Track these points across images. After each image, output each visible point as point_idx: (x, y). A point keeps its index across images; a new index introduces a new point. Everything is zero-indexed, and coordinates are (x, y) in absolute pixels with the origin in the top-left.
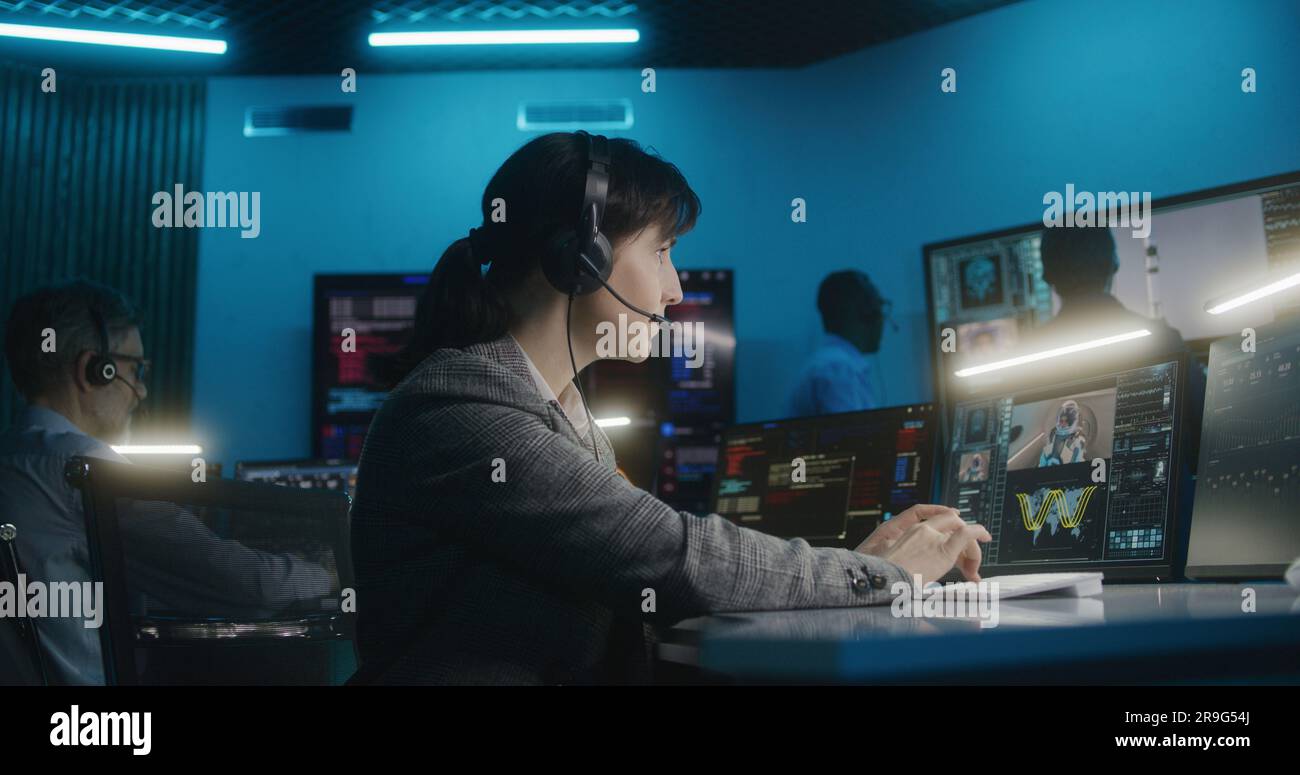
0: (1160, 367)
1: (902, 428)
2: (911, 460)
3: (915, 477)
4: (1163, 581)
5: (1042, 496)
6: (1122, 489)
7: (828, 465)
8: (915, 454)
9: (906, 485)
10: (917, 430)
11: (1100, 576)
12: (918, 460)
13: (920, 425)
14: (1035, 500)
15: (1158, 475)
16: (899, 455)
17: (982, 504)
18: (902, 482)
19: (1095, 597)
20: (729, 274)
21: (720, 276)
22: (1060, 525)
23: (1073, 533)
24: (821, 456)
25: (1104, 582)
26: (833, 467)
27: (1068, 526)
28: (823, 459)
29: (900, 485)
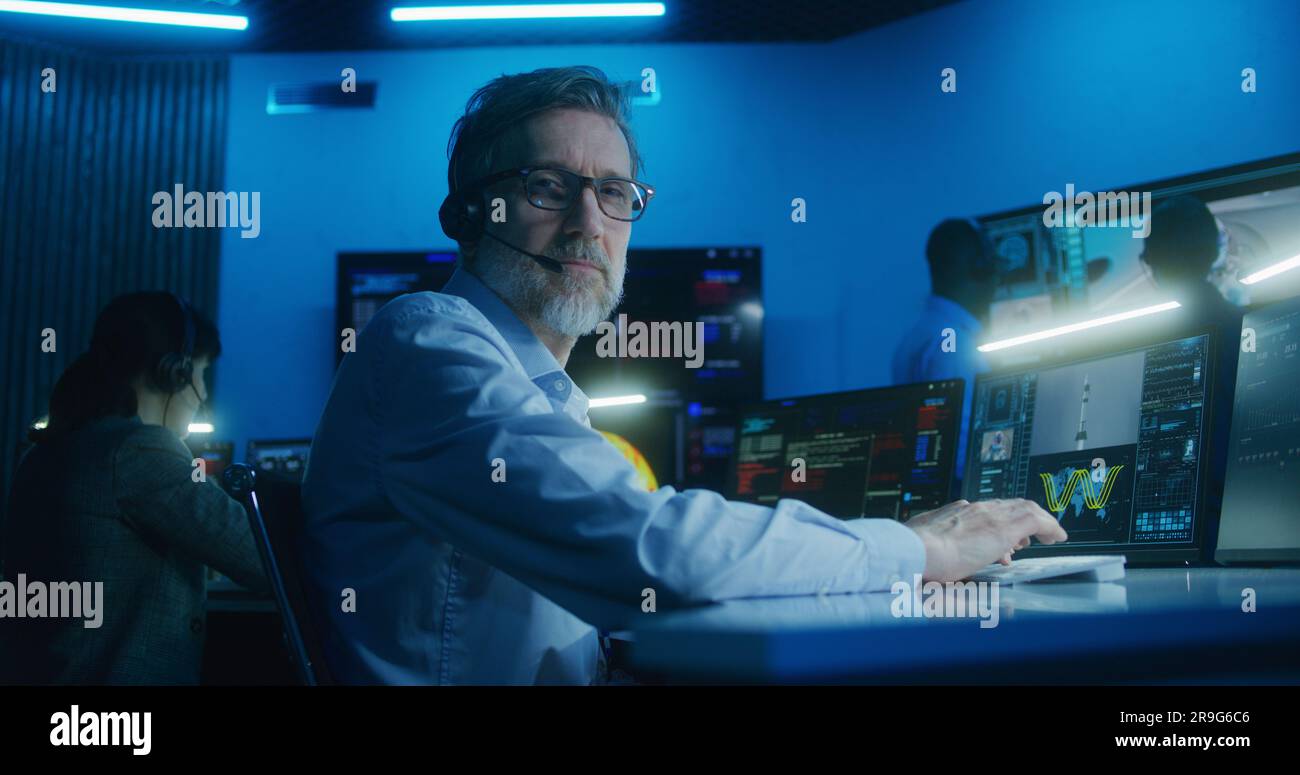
0: (1190, 341)
1: (924, 406)
2: (932, 438)
3: (936, 456)
4: (1193, 565)
5: (1067, 476)
6: (1150, 469)
7: (846, 444)
8: (936, 432)
9: (927, 464)
10: (939, 407)
11: (1123, 559)
12: (939, 439)
13: (941, 402)
14: (1059, 480)
15: (1187, 454)
16: (920, 433)
17: (1005, 485)
18: (923, 461)
19: (1117, 582)
20: (757, 252)
21: (749, 254)
22: (1085, 506)
23: (1098, 514)
24: (840, 435)
25: (1127, 566)
26: (853, 446)
27: (1094, 507)
28: (842, 438)
29: (921, 464)
